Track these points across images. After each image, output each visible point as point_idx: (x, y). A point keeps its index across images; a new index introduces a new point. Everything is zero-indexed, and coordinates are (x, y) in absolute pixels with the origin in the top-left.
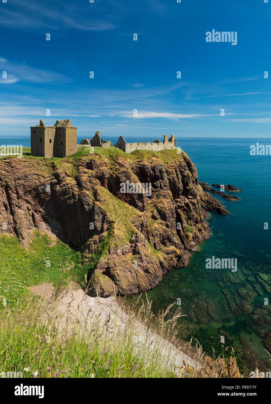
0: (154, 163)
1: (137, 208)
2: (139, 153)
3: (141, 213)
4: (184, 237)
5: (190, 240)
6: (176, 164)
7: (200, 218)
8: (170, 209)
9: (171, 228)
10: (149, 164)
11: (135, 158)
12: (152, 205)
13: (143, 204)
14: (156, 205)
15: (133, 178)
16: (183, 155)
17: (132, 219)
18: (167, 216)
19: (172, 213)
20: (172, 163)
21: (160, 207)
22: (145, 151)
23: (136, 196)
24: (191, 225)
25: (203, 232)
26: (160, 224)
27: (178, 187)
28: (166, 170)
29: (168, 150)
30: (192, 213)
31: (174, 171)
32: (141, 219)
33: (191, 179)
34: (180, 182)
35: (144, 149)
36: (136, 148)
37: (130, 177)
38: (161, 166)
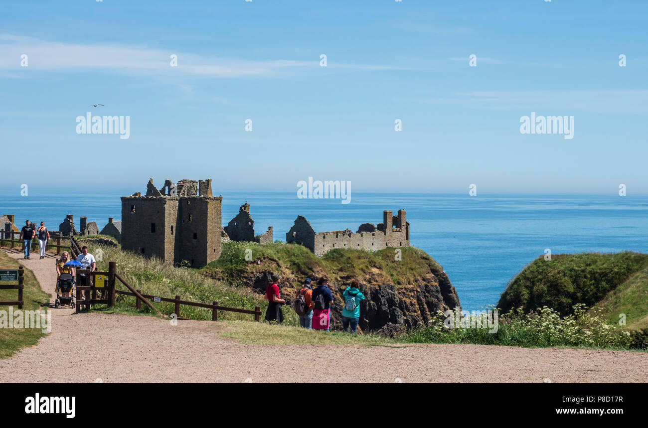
2: (342, 256)
6: (419, 286)
11: (335, 269)
16: (428, 262)
31: (417, 304)
35: (347, 247)
38: (392, 290)
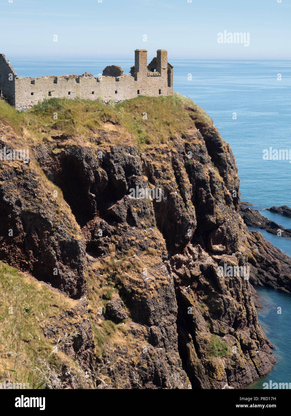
0: (109, 142)
1: (60, 288)
2: (59, 108)
3: (72, 303)
4: (199, 370)
5: (220, 377)
6: (176, 146)
7: (248, 311)
8: (159, 286)
9: (165, 346)
10: (93, 144)
11: (46, 125)
12: (105, 276)
13: (80, 274)
14: (118, 276)
15: (46, 191)
16: (193, 114)
17: (47, 321)
18: (152, 309)
19: (167, 299)
20: (162, 143)
21: (131, 280)
22: (77, 101)
23: (55, 249)
24: (222, 335)
25: (254, 352)
26: (131, 336)
27: (183, 219)
28: (144, 165)
29: (149, 98)
30: (225, 297)
31: (171, 168)
32: (73, 321)
33: (221, 192)
34: (189, 202)
35: (72, 97)
36: (50, 94)
37: (36, 187)
38: (130, 152)
